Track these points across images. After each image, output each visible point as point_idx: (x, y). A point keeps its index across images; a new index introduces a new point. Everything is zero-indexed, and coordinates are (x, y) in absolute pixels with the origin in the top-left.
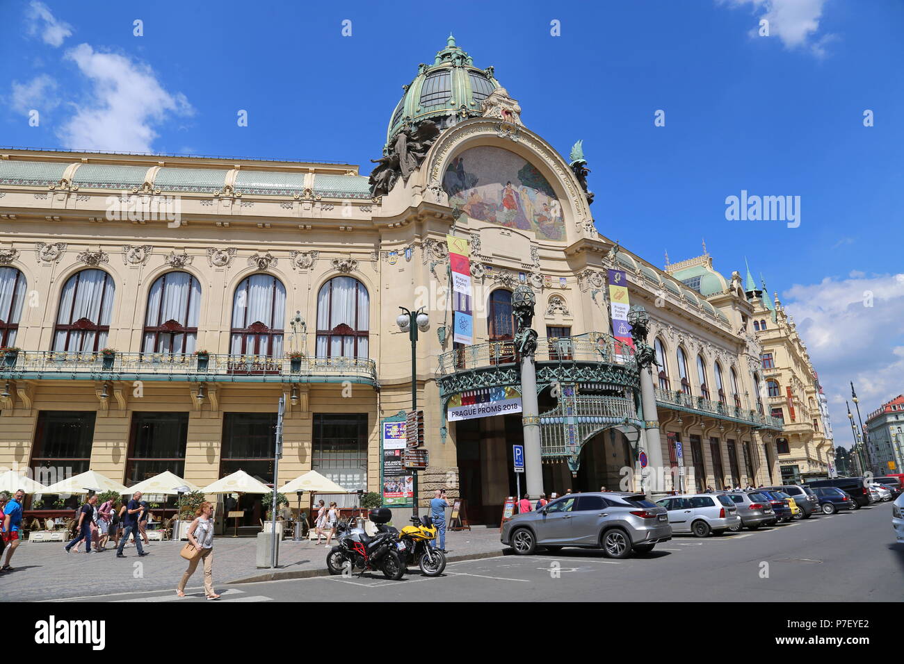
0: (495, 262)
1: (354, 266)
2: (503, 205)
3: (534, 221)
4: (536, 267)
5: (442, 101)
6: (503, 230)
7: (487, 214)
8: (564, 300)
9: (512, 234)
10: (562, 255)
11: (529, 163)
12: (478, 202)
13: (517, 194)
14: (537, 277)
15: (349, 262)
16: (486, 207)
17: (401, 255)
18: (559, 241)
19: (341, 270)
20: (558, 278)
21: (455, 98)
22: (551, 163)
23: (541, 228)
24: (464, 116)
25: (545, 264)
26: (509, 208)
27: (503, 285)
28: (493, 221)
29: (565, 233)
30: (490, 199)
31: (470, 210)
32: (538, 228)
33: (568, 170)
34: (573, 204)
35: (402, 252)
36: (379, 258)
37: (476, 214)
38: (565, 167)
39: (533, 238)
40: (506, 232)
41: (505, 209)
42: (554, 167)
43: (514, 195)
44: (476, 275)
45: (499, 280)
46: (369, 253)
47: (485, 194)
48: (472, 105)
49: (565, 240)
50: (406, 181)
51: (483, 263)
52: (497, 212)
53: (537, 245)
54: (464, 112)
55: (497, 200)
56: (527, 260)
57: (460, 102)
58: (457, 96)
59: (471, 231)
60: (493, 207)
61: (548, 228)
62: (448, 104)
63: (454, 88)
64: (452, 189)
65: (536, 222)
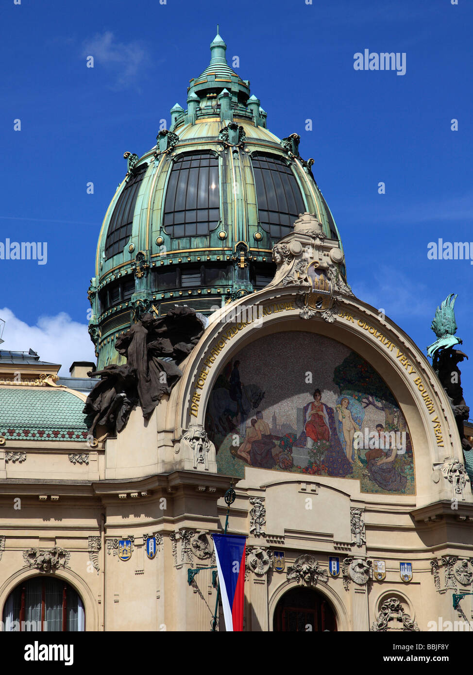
0: (289, 544)
1: (62, 561)
2: (304, 436)
3: (359, 458)
4: (359, 546)
5: (203, 229)
6: (303, 486)
7: (277, 455)
8: (406, 602)
9: (321, 491)
10: (407, 521)
11: (354, 353)
12: (264, 436)
13: (330, 411)
14: (361, 566)
15: (54, 554)
16: (277, 442)
17: (139, 546)
18: (403, 493)
19: (41, 569)
20: (397, 564)
21: (226, 225)
22: (393, 353)
23: (370, 471)
24: (242, 266)
25: (374, 539)
26: (315, 441)
27: (302, 583)
28: (288, 467)
29: (413, 479)
30: (283, 425)
31: (249, 453)
32: (366, 472)
33: (424, 365)
34: (430, 427)
35: (140, 541)
36: (102, 546)
37: (259, 458)
38: (419, 359)
39: (356, 494)
40: (310, 488)
41: (310, 443)
42: (397, 361)
43: (325, 414)
44: (256, 571)
45: (294, 575)
46: (86, 538)
47: (274, 418)
48: (256, 239)
49: (413, 492)
50: (147, 417)
51: (271, 548)
52: (294, 448)
53: (362, 506)
54: (242, 258)
55: (295, 427)
56: (343, 534)
57: (237, 239)
58: (230, 223)
59: (249, 493)
60: (290, 442)
61: (383, 470)
62: (214, 236)
63: (225, 203)
64: (220, 419)
65: (362, 461)
